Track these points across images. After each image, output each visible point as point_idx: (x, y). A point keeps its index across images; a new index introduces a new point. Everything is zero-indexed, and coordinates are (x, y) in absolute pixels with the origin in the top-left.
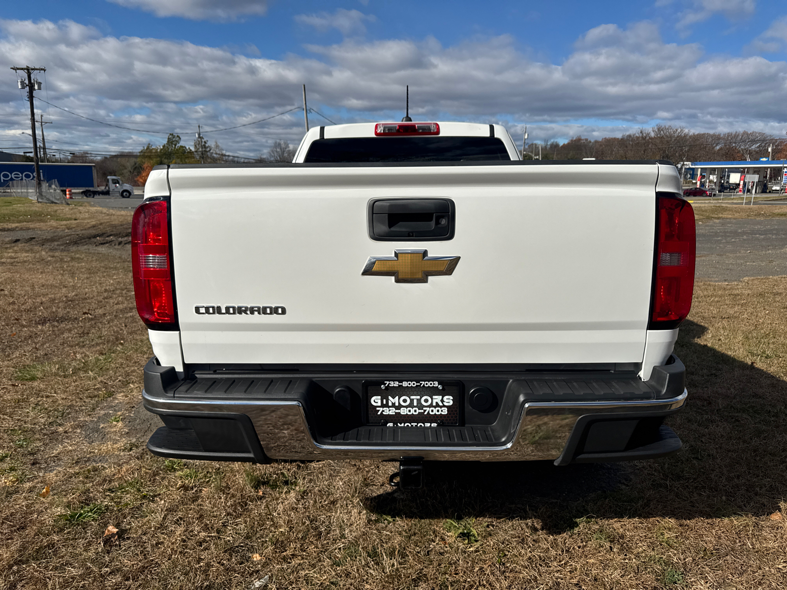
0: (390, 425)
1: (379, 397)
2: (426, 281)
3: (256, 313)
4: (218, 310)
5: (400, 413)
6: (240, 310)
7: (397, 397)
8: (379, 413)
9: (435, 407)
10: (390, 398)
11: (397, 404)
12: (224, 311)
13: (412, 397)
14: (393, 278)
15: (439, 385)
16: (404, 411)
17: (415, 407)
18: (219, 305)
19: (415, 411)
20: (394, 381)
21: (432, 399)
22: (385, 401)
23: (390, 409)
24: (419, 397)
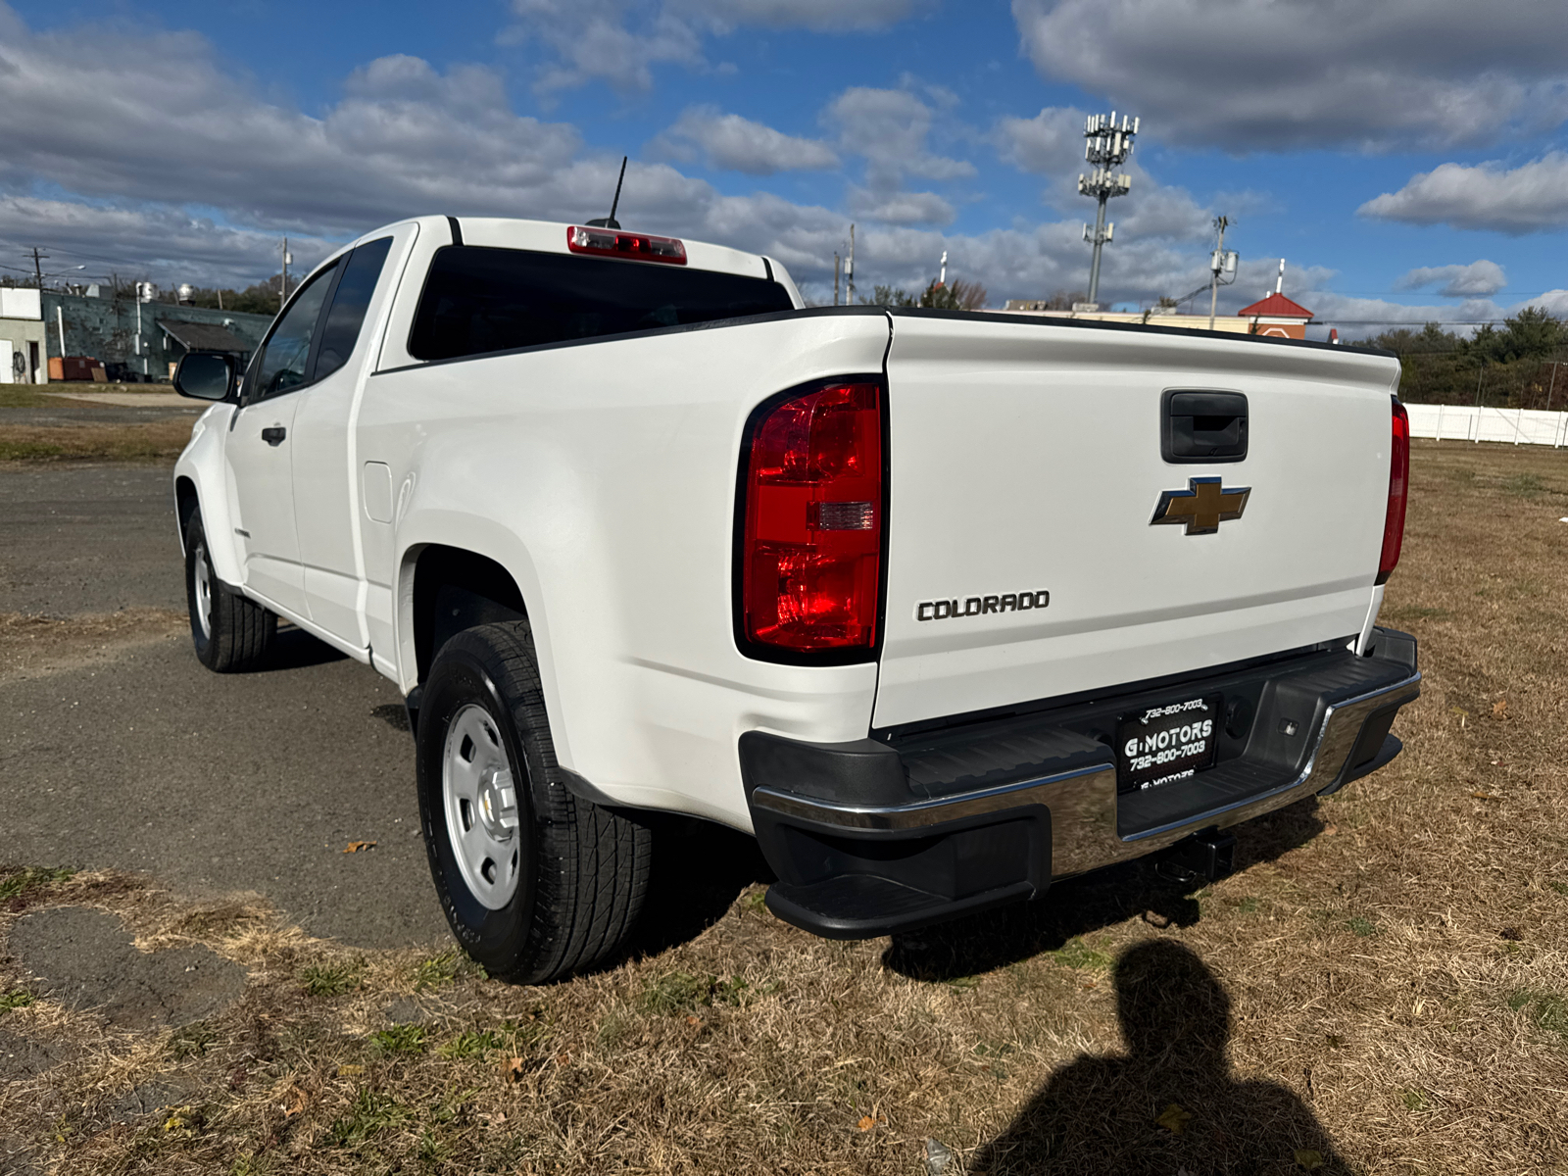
0: (1145, 786)
1: (1136, 740)
2: (1215, 531)
3: (1008, 608)
4: (952, 609)
5: (1155, 762)
6: (986, 605)
7: (1155, 735)
8: (1132, 769)
9: (1193, 742)
10: (1148, 738)
11: (1154, 749)
12: (961, 609)
13: (1172, 731)
14: (1183, 528)
15: (1203, 703)
16: (1161, 759)
17: (1173, 747)
18: (955, 598)
19: (1173, 754)
20: (1156, 707)
21: (1192, 729)
22: (1141, 744)
23: (1147, 757)
24: (1178, 730)
